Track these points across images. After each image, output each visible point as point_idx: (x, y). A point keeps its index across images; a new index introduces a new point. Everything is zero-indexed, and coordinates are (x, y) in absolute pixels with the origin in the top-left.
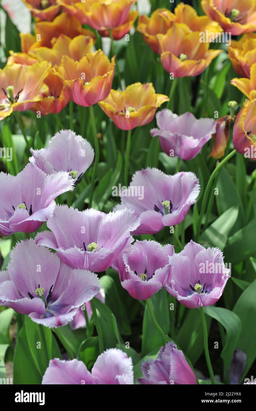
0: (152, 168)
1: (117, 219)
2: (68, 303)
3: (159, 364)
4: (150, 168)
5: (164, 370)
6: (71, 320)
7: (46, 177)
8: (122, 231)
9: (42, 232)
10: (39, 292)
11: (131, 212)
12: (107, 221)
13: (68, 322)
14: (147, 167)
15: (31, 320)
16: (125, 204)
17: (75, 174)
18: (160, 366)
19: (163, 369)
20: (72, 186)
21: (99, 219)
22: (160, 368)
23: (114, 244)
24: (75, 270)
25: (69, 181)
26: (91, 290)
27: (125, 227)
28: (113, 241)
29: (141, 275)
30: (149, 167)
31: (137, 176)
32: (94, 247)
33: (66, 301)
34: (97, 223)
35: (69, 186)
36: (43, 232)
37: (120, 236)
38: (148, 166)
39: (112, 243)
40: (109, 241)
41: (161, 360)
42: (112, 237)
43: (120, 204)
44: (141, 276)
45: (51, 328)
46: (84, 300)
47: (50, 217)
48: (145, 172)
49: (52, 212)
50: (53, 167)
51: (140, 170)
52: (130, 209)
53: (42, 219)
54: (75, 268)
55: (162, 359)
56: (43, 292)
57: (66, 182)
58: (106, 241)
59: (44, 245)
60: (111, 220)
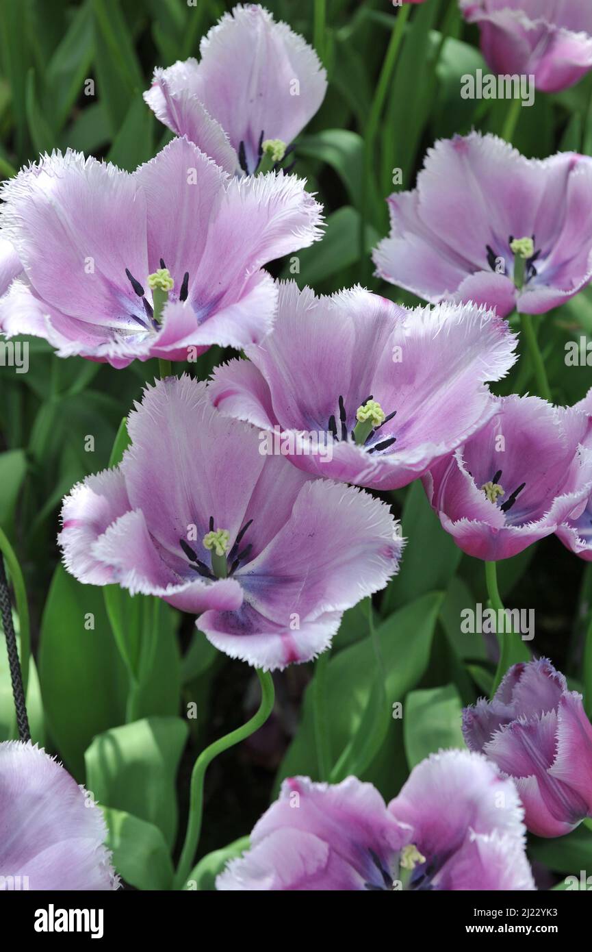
0: (484, 134)
1: (442, 330)
2: (293, 571)
3: (522, 731)
4: (480, 133)
5: (534, 749)
6: (327, 647)
7: (226, 184)
8: (452, 366)
9: (224, 363)
10: (217, 544)
11: (485, 317)
12: (407, 333)
13: (318, 654)
14: (470, 130)
15: (209, 642)
16: (400, 235)
17: (278, 151)
18: (526, 737)
19: (531, 745)
20: (317, 226)
21: (381, 322)
22: (525, 743)
23: (421, 402)
24: (319, 482)
25: (307, 210)
26: (379, 557)
27: (462, 356)
28: (423, 393)
29: (487, 488)
30: (477, 130)
31: (439, 154)
32: (375, 415)
33: (283, 565)
34: (374, 334)
35: (307, 225)
36: (227, 364)
37: (445, 379)
38: (473, 127)
39: (418, 398)
40: (407, 390)
41: (529, 721)
42: (418, 381)
43: (389, 237)
44: (489, 492)
45: (269, 670)
46: (361, 586)
47: (264, 334)
48: (463, 144)
49: (269, 320)
50: (226, 137)
51: (449, 136)
52: (483, 306)
53: (243, 342)
54: (319, 478)
55: (531, 720)
56: (227, 546)
57: (295, 212)
58: (398, 388)
59: (243, 418)
60: (422, 332)
